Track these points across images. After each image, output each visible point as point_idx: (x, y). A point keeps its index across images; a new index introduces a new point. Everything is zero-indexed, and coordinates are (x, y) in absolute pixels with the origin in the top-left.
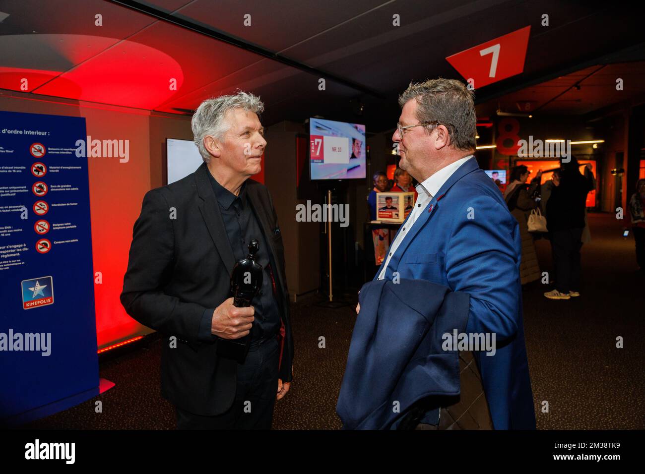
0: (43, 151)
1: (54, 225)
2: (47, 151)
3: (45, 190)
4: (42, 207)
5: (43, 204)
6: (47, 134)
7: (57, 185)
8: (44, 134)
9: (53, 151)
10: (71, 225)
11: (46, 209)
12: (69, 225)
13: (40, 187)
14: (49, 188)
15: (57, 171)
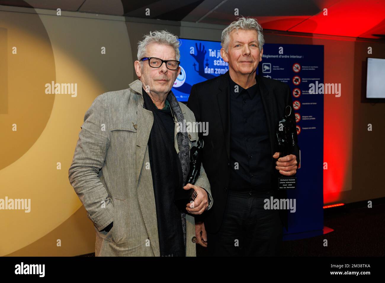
0: (299, 68)
1: (303, 117)
2: (301, 68)
3: (299, 93)
4: (297, 105)
5: (298, 103)
6: (302, 57)
7: (306, 91)
8: (300, 57)
9: (305, 68)
10: (313, 117)
11: (299, 106)
12: (311, 118)
13: (297, 92)
14: (301, 92)
15: (306, 81)
